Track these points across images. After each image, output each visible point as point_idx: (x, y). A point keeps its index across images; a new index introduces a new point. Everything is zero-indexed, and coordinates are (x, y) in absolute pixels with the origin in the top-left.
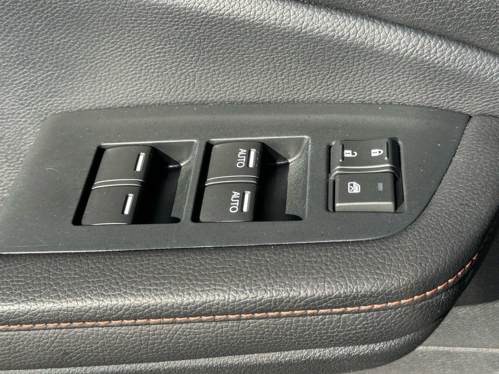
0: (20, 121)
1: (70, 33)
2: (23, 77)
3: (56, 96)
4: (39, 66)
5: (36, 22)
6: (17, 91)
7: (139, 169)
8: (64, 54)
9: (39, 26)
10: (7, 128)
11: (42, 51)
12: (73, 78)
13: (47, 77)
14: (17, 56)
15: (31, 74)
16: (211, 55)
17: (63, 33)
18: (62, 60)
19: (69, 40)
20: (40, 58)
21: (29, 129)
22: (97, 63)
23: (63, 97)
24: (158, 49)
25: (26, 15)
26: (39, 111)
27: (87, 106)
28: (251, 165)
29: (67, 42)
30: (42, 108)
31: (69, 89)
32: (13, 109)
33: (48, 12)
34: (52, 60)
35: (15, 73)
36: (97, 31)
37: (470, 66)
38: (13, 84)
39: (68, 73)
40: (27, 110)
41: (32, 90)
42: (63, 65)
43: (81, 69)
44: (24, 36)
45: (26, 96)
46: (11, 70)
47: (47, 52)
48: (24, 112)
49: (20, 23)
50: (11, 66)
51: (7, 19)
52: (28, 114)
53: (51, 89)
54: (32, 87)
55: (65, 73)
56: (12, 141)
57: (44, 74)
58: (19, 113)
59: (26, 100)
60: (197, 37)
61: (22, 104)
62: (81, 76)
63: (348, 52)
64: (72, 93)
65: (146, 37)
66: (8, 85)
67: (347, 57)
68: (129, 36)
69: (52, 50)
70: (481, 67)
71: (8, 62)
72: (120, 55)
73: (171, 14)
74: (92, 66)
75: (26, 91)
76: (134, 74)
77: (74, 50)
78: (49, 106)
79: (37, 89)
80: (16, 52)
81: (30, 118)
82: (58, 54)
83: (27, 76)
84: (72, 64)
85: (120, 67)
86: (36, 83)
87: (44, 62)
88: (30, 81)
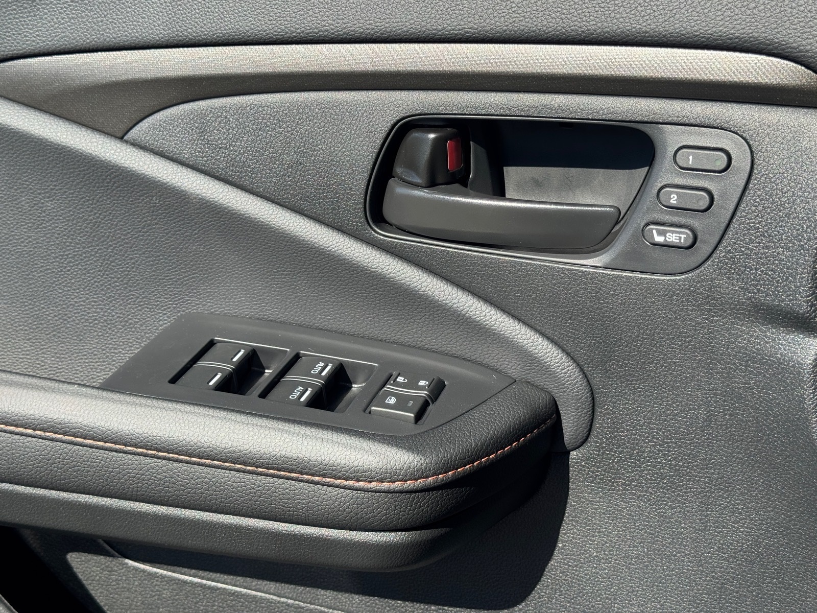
0: (160, 313)
1: (218, 244)
2: (173, 275)
3: (195, 297)
4: (189, 268)
5: (195, 230)
6: (166, 286)
7: (235, 360)
8: (209, 261)
9: (196, 234)
10: (148, 317)
11: (194, 255)
12: (212, 284)
13: (193, 278)
14: (174, 255)
15: (181, 274)
16: (320, 285)
17: (213, 244)
18: (207, 266)
19: (216, 250)
20: (191, 261)
21: (166, 322)
22: (233, 274)
23: (201, 299)
24: (281, 271)
25: (189, 223)
26: (178, 307)
27: (217, 311)
28: (324, 374)
29: (214, 252)
30: (181, 305)
31: (207, 292)
32: (158, 301)
33: (205, 224)
34: (199, 264)
35: (169, 270)
36: (237, 247)
37: (511, 333)
38: (164, 279)
39: (209, 278)
40: (169, 304)
41: (178, 288)
42: (207, 270)
43: (220, 277)
44: (184, 240)
45: (172, 291)
46: (165, 267)
47: (198, 257)
48: (166, 305)
49: (183, 228)
50: (166, 263)
51: (175, 223)
52: (169, 308)
53: (192, 290)
54: (178, 285)
55: (207, 277)
56: (149, 330)
57: (190, 275)
58: (162, 306)
59: (171, 295)
60: (311, 266)
61: (166, 298)
62: (219, 283)
63: (420, 302)
64: (208, 296)
65: (273, 258)
66: (160, 279)
67: (420, 307)
68: (261, 255)
69: (201, 256)
70: (519, 336)
71: (166, 259)
72: (252, 270)
73: (293, 243)
74: (229, 276)
75: (174, 288)
76: (259, 289)
77: (218, 259)
78: (187, 304)
79: (182, 288)
80: (174, 252)
81: (169, 312)
82: (205, 260)
83: (177, 274)
84: (214, 271)
85: (250, 281)
86: (182, 282)
87: (193, 265)
88: (178, 279)
